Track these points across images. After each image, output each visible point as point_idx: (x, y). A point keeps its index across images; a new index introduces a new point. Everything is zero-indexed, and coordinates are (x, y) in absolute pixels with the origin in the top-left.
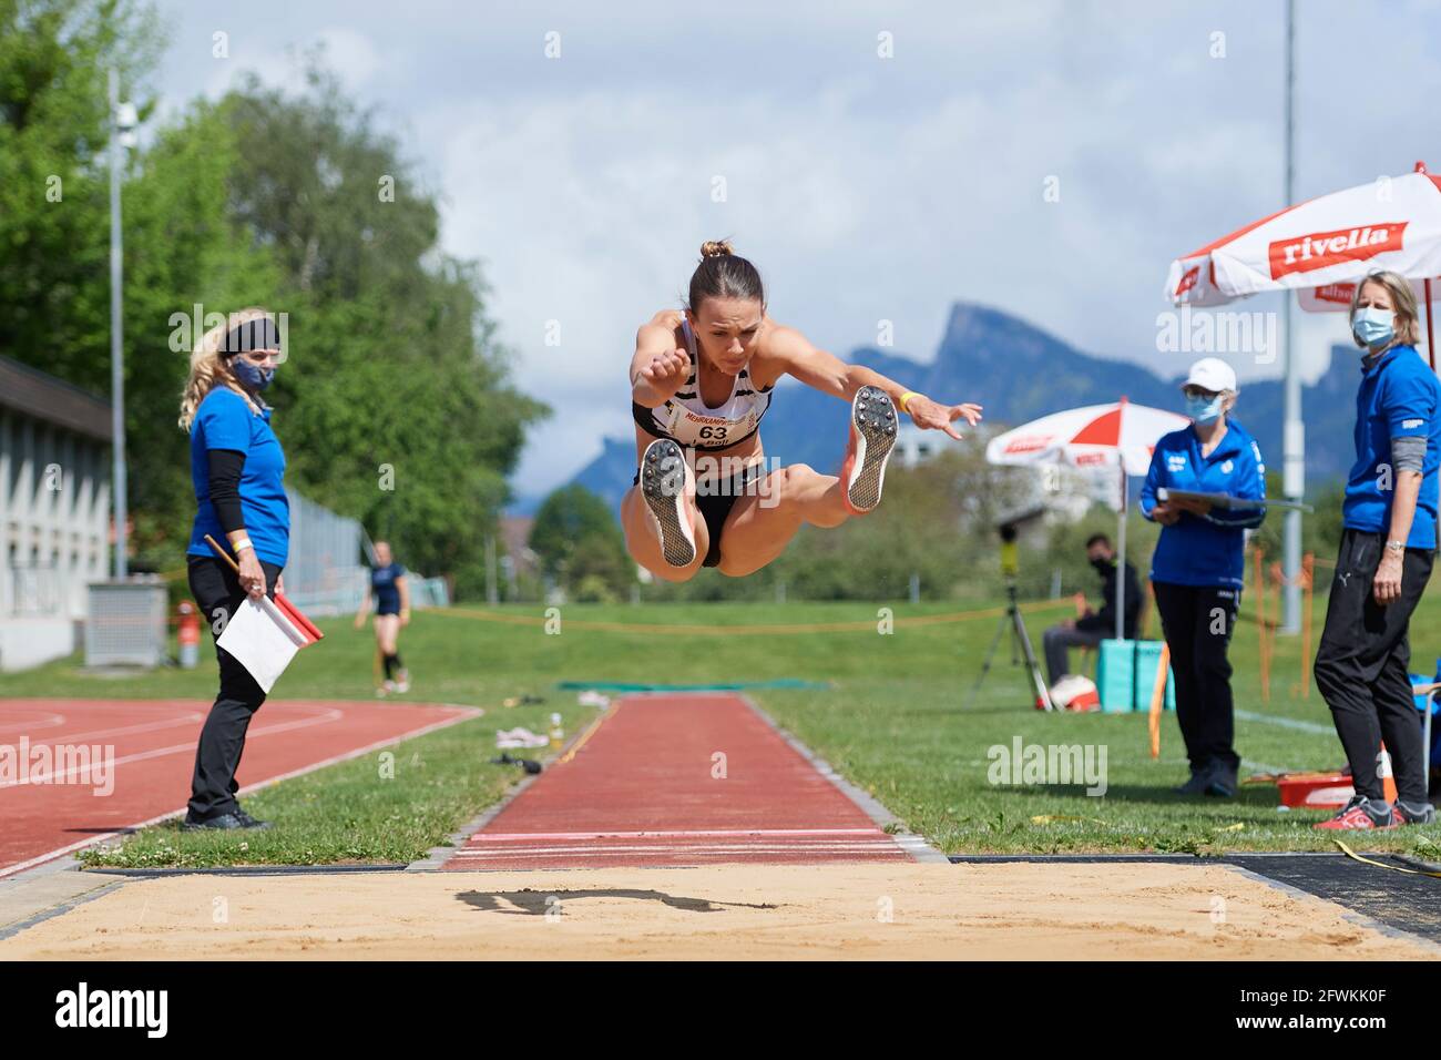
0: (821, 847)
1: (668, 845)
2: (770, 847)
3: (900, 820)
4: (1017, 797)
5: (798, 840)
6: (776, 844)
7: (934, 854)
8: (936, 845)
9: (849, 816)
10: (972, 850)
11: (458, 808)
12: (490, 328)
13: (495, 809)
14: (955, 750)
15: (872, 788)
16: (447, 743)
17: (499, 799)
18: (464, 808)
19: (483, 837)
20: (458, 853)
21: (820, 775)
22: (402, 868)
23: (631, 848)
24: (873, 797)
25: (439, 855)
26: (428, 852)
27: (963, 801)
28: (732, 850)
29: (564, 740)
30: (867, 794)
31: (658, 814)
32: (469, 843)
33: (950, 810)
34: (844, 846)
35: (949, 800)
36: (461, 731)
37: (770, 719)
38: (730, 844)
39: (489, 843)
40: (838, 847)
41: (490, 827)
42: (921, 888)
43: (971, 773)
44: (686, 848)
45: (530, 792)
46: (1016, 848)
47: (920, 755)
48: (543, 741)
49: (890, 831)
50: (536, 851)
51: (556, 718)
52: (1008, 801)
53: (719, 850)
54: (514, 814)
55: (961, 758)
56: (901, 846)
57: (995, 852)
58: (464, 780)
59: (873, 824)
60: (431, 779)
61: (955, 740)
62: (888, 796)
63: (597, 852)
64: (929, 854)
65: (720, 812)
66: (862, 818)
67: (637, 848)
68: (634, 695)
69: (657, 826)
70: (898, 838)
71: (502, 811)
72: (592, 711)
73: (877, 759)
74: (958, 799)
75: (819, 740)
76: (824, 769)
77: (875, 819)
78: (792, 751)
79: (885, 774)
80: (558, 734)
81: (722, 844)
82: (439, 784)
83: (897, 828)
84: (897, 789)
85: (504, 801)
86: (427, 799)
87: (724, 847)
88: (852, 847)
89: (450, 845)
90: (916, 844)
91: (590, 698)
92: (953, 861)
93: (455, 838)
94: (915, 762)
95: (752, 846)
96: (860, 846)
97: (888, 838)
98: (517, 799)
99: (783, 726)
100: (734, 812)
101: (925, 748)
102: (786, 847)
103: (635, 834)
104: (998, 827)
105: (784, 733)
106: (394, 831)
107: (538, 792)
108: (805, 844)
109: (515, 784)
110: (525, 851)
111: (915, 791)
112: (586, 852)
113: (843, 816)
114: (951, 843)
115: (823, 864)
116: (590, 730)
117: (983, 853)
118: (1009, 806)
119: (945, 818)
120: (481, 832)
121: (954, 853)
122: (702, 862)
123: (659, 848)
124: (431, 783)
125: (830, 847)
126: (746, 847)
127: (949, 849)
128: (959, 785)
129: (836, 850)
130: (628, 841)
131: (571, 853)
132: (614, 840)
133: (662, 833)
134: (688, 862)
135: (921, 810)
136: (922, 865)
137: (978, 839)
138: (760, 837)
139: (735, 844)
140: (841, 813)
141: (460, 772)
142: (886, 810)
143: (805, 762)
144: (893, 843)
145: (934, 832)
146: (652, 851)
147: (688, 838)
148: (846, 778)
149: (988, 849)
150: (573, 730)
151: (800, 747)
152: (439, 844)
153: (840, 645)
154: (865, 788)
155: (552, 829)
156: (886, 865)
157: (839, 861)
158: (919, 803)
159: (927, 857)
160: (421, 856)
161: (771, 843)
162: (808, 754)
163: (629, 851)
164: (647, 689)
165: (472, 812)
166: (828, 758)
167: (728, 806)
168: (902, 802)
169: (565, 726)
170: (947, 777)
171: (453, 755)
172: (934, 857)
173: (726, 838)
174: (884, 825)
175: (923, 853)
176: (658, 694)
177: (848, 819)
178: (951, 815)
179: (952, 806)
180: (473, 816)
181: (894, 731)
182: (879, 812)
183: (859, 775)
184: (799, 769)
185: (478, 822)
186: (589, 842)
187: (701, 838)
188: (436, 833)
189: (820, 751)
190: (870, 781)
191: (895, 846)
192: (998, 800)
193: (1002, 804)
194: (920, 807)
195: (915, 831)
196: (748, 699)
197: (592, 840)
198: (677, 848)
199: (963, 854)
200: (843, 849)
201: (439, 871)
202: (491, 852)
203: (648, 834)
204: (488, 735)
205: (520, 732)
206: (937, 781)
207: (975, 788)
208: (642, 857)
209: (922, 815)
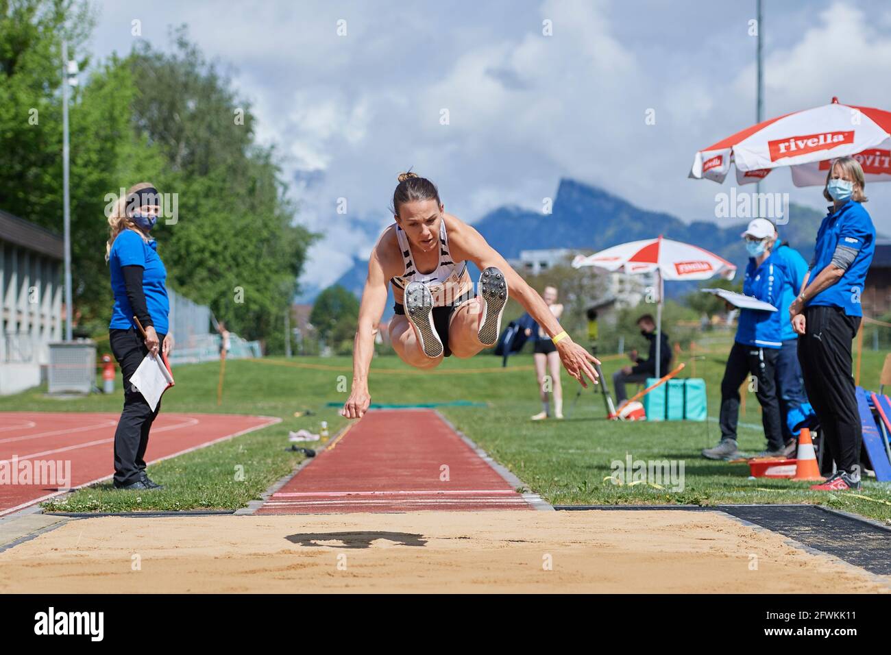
0: (478, 501)
1: (388, 499)
2: (449, 500)
3: (526, 485)
4: (596, 471)
5: (465, 496)
6: (452, 499)
7: (546, 505)
8: (547, 499)
9: (498, 483)
10: (568, 503)
11: (265, 478)
13: (287, 478)
14: (559, 443)
15: (510, 466)
16: (260, 438)
17: (290, 472)
18: (269, 477)
19: (280, 495)
20: (265, 504)
21: (479, 457)
22: (232, 513)
23: (367, 501)
24: (511, 471)
25: (254, 505)
26: (247, 503)
27: (564, 473)
28: (427, 503)
29: (329, 437)
30: (507, 470)
31: (383, 481)
32: (272, 498)
33: (556, 479)
34: (493, 500)
35: (556, 472)
36: (267, 432)
37: (451, 425)
38: (426, 499)
39: (283, 498)
40: (489, 500)
41: (284, 489)
42: (538, 525)
43: (569, 457)
44: (399, 501)
45: (308, 468)
46: (594, 502)
47: (539, 446)
48: (317, 437)
49: (520, 492)
50: (311, 503)
51: (324, 424)
52: (590, 474)
53: (418, 502)
54: (299, 481)
55: (563, 448)
56: (526, 500)
57: (582, 504)
58: (269, 461)
59: (510, 487)
60: (250, 460)
61: (560, 437)
62: (516, 469)
63: (347, 503)
64: (543, 505)
65: (420, 480)
66: (504, 484)
67: (371, 501)
69: (383, 488)
70: (524, 495)
71: (292, 479)
73: (514, 448)
74: (560, 473)
75: (479, 437)
76: (482, 454)
77: (512, 484)
78: (463, 443)
79: (518, 457)
80: (325, 433)
81: (421, 499)
82: (255, 463)
83: (524, 489)
84: (525, 467)
85: (293, 473)
86: (247, 472)
87: (422, 501)
88: (497, 500)
89: (261, 499)
90: (535, 499)
92: (556, 509)
93: (263, 495)
94: (536, 450)
95: (438, 501)
96: (501, 501)
97: (518, 495)
98: (302, 471)
99: (459, 429)
100: (428, 480)
101: (542, 442)
102: (458, 501)
103: (370, 493)
104: (584, 489)
105: (459, 433)
106: (228, 491)
107: (313, 468)
108: (469, 499)
109: (299, 463)
110: (305, 503)
111: (536, 468)
112: (341, 504)
113: (493, 482)
114: (555, 499)
115: (480, 510)
116: (345, 431)
117: (574, 504)
118: (590, 476)
119: (552, 483)
120: (279, 491)
121: (557, 504)
122: (409, 510)
123: (384, 501)
124: (250, 462)
125: (484, 500)
126: (435, 501)
127: (554, 502)
128: (562, 464)
129: (488, 502)
130: (365, 497)
131: (332, 504)
132: (357, 497)
133: (385, 492)
134: (400, 509)
135: (538, 479)
136: (538, 511)
137: (571, 496)
138: (443, 495)
139: (428, 499)
140: (491, 481)
141: (267, 456)
142: (517, 479)
143: (471, 450)
144: (522, 498)
145: (545, 492)
146: (380, 503)
147: (401, 495)
148: (495, 460)
149: (577, 502)
150: (333, 431)
151: (468, 441)
152: (254, 499)
153: (493, 381)
154: (506, 466)
155: (320, 489)
156: (517, 511)
157: (490, 509)
158: (537, 474)
159: (541, 507)
160: (243, 506)
161: (450, 499)
162: (473, 445)
163: (366, 503)
165: (273, 479)
166: (485, 448)
167: (425, 476)
168: (528, 474)
169: (329, 428)
170: (554, 460)
171: (263, 446)
172: (544, 507)
173: (423, 495)
174: (517, 488)
175: (540, 505)
176: (385, 410)
177: (496, 484)
178: (557, 482)
179: (557, 476)
180: (274, 482)
181: (524, 432)
182: (513, 479)
183: (502, 457)
184: (468, 454)
185: (277, 486)
186: (342, 498)
187: (409, 495)
188: (252, 492)
189: (480, 444)
190: (509, 462)
191: (522, 501)
192: (585, 473)
193: (586, 475)
194: (538, 477)
195: (534, 492)
196: (439, 413)
197: (344, 496)
198: (394, 501)
199: (562, 505)
200: (493, 502)
201: (254, 515)
202: (284, 503)
203: (377, 493)
204: (284, 434)
205: (303, 432)
206: (549, 461)
207: (571, 466)
208: (374, 506)
209: (539, 482)
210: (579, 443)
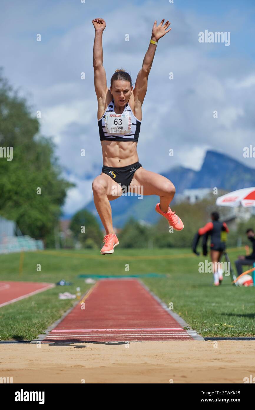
0: (163, 335)
1: (114, 334)
2: (147, 334)
3: (188, 325)
4: (226, 317)
6: (149, 333)
7: (200, 337)
8: (200, 334)
9: (173, 323)
10: (212, 336)
11: (47, 321)
12: (56, 159)
13: (59, 321)
14: (207, 300)
15: (180, 313)
16: (43, 297)
17: (60, 317)
18: (49, 321)
19: (55, 331)
20: (47, 336)
21: (163, 309)
22: (30, 342)
23: (103, 335)
24: (180, 316)
25: (42, 337)
26: (38, 336)
27: (209, 318)
28: (135, 336)
29: (81, 296)
30: (178, 316)
31: (111, 323)
32: (51, 333)
33: (205, 322)
34: (171, 334)
35: (205, 318)
36: (47, 293)
37: (147, 288)
38: (134, 333)
39: (57, 333)
40: (169, 334)
41: (57, 327)
42: (195, 349)
43: (212, 308)
44: (120, 335)
45: (70, 315)
46: (226, 335)
47: (195, 302)
48: (74, 297)
49: (186, 329)
50: (72, 336)
51: (78, 289)
52: (223, 318)
53: (131, 336)
54: (65, 323)
55: (209, 302)
56: (189, 334)
57: (219, 336)
58: (49, 311)
59: (180, 326)
60: (38, 310)
61: (207, 296)
62: (183, 316)
63: (92, 336)
64: (197, 337)
65: (131, 322)
66: (177, 325)
67: (105, 335)
68: (103, 279)
69: (111, 327)
70: (188, 331)
71: (62, 321)
72: (90, 285)
73: (182, 303)
74: (207, 317)
75: (163, 296)
76: (164, 306)
77: (181, 325)
78: (154, 300)
79: (184, 308)
80: (79, 294)
81: (132, 334)
82: (41, 312)
83: (188, 328)
84: (188, 314)
85: (62, 318)
86: (37, 317)
87: (133, 335)
88: (173, 334)
89: (45, 334)
90: (193, 333)
91: (89, 281)
92: (206, 339)
93: (46, 331)
94: (194, 304)
95: (141, 334)
96: (176, 334)
97: (185, 331)
98: (67, 317)
99: (152, 291)
100: (136, 322)
101: (197, 299)
102: (152, 335)
103: (104, 330)
104: (220, 328)
105: (152, 293)
106: (27, 330)
107: (73, 315)
108: (158, 333)
109: (65, 312)
110: (69, 336)
111: (194, 315)
112: (89, 336)
113: (170, 323)
114: (205, 334)
115: (164, 341)
116: (90, 292)
117: (215, 337)
118: (224, 320)
119: (203, 324)
120: (55, 329)
121: (206, 337)
122: (126, 340)
123: (112, 335)
124: (38, 312)
125: (166, 334)
126: (139, 335)
127: (204, 335)
128: (208, 312)
129: (168, 336)
130: (102, 333)
131: (83, 337)
132: (97, 332)
133: (112, 330)
134: (121, 340)
135: (196, 322)
136: (196, 341)
137: (214, 332)
138: (144, 331)
139: (136, 334)
140: (170, 322)
141: (47, 308)
142: (185, 322)
143: (159, 304)
144: (187, 333)
145: (199, 329)
146: (109, 336)
147: (121, 331)
149: (217, 336)
150: (83, 292)
151: (157, 298)
152: (41, 334)
153: (170, 263)
154: (178, 313)
155: (77, 328)
156: (184, 341)
157: (169, 340)
158: (194, 319)
159: (197, 338)
160: (35, 338)
161: (147, 333)
162: (159, 300)
163: (102, 336)
164: (107, 277)
165: (51, 322)
166: (165, 302)
167: (133, 320)
168: (190, 319)
169: (81, 291)
170: (204, 310)
171: (46, 302)
172: (199, 338)
173: (133, 331)
174: (184, 327)
175: (196, 337)
176: (112, 279)
177: (172, 324)
178: (205, 323)
179: (205, 320)
180: (52, 324)
181: (187, 293)
182: (181, 321)
183: (175, 309)
184: (157, 306)
185: (54, 325)
186: (89, 333)
187: (125, 331)
188: (40, 330)
189: (164, 300)
190: (179, 311)
191: (187, 334)
192: (220, 318)
193: (221, 319)
194: (195, 320)
195: (193, 329)
196: (140, 281)
197: (90, 332)
198: (117, 335)
199: (209, 337)
200: (171, 335)
202: (58, 336)
203: (108, 330)
204: (56, 294)
205: (67, 294)
206: (201, 311)
207: (213, 313)
208: (106, 338)
209: (195, 324)
210: (217, 300)
